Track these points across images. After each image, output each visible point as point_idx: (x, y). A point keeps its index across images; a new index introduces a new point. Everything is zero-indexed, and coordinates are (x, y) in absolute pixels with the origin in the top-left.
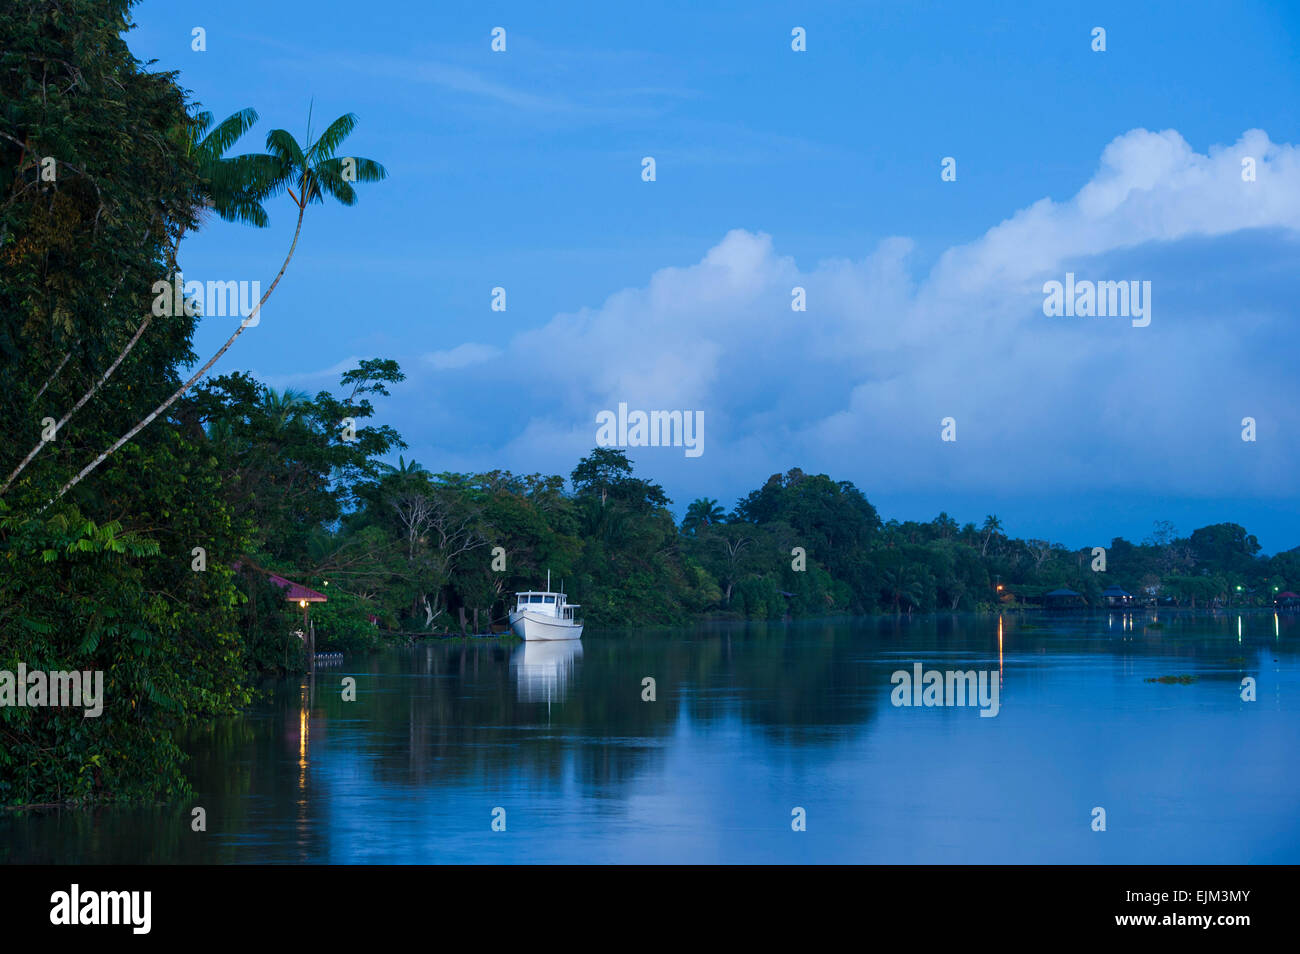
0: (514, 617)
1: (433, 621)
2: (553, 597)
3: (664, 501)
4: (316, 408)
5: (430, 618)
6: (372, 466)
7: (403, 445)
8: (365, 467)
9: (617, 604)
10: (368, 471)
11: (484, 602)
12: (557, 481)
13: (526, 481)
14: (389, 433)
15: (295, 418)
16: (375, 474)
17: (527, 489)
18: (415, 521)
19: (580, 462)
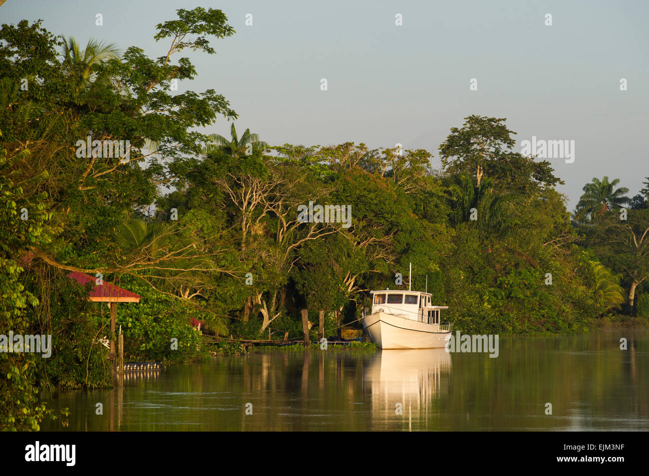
0: (370, 320)
1: (270, 325)
2: (416, 297)
3: (553, 180)
4: (125, 68)
5: (266, 323)
6: (193, 140)
7: (232, 113)
8: (184, 141)
9: (493, 307)
10: (189, 145)
11: (333, 302)
12: (422, 156)
13: (384, 156)
14: (215, 99)
15: (98, 79)
16: (197, 150)
17: (384, 165)
18: (249, 203)
19: (450, 133)
